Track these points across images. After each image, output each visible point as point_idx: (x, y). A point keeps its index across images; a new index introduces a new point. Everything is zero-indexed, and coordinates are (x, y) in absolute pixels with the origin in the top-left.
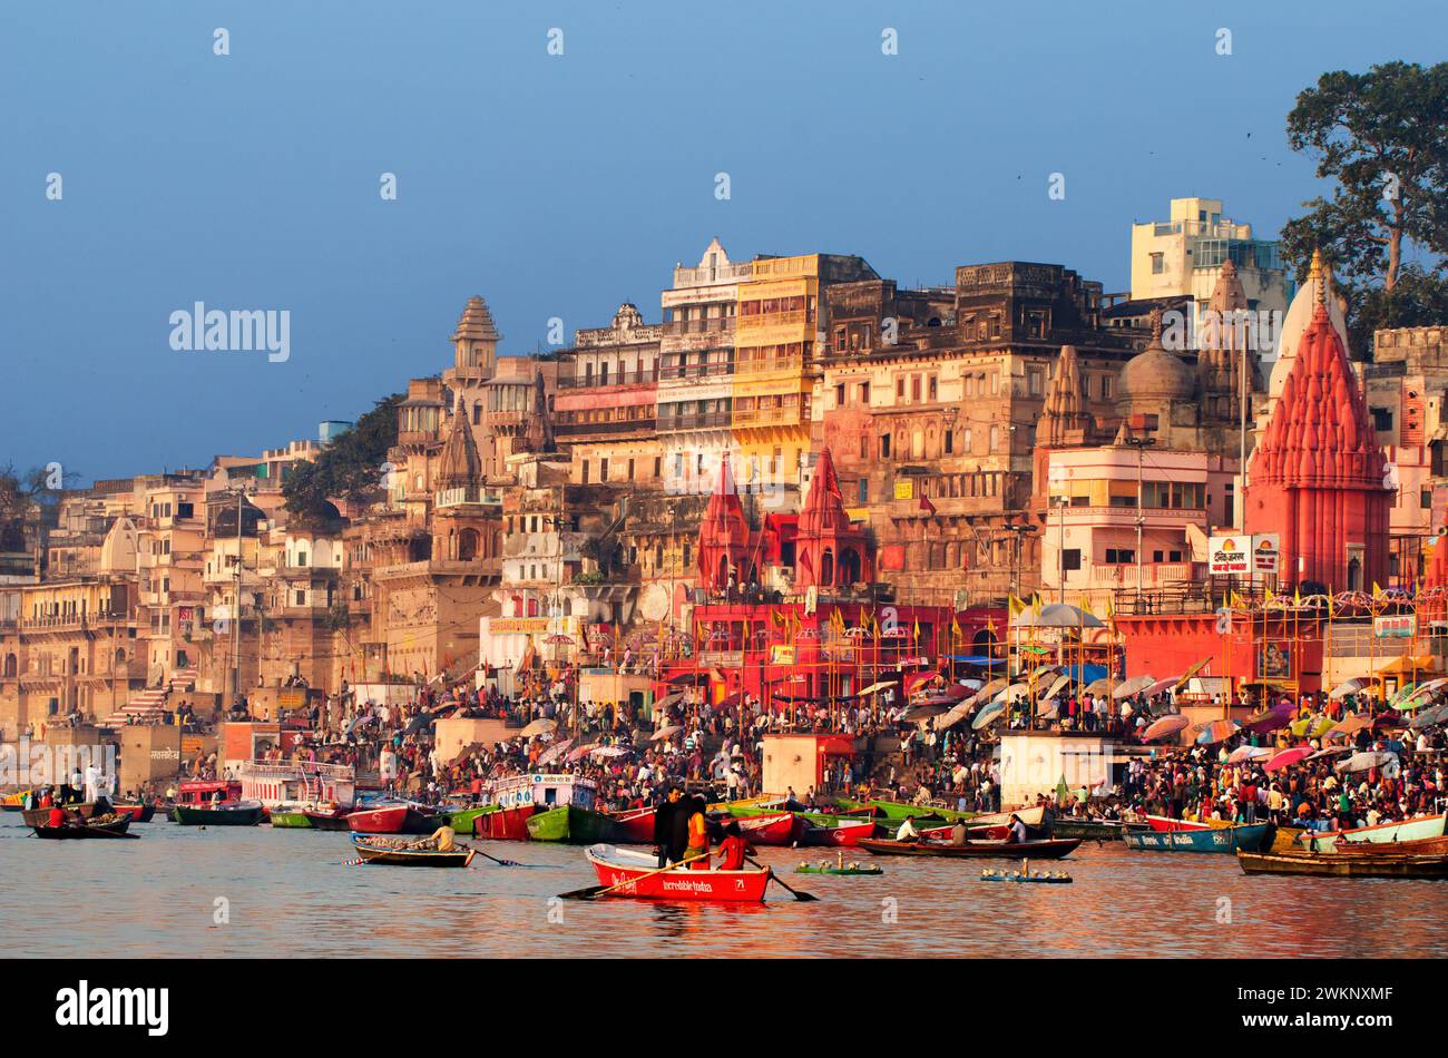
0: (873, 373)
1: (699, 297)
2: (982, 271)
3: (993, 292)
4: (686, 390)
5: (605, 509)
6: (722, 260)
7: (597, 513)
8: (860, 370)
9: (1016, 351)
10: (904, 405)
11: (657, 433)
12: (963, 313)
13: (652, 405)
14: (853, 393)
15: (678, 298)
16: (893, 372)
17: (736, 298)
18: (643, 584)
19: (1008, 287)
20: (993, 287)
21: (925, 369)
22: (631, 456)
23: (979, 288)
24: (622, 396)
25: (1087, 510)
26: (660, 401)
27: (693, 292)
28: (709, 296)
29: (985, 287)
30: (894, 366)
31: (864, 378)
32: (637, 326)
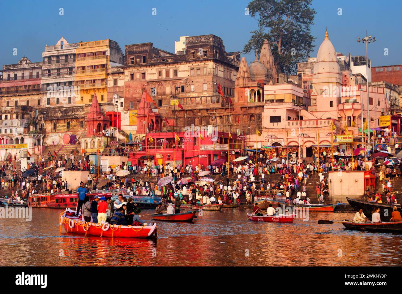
0: (147, 70)
1: (59, 53)
2: (198, 37)
3: (203, 44)
4: (54, 80)
5: (30, 113)
6: (65, 43)
7: (28, 114)
8: (142, 69)
9: (215, 61)
10: (162, 79)
11: (41, 92)
12: (189, 51)
13: (39, 85)
14: (138, 76)
15: (49, 54)
16: (156, 69)
17: (75, 53)
18: (47, 134)
19: (210, 42)
20: (203, 42)
21: (172, 68)
22: (28, 100)
23: (196, 43)
24: (26, 82)
25: (283, 103)
26: (42, 83)
27: (57, 52)
28: (63, 53)
29: (200, 42)
30: (157, 67)
31: (143, 72)
32: (29, 63)
